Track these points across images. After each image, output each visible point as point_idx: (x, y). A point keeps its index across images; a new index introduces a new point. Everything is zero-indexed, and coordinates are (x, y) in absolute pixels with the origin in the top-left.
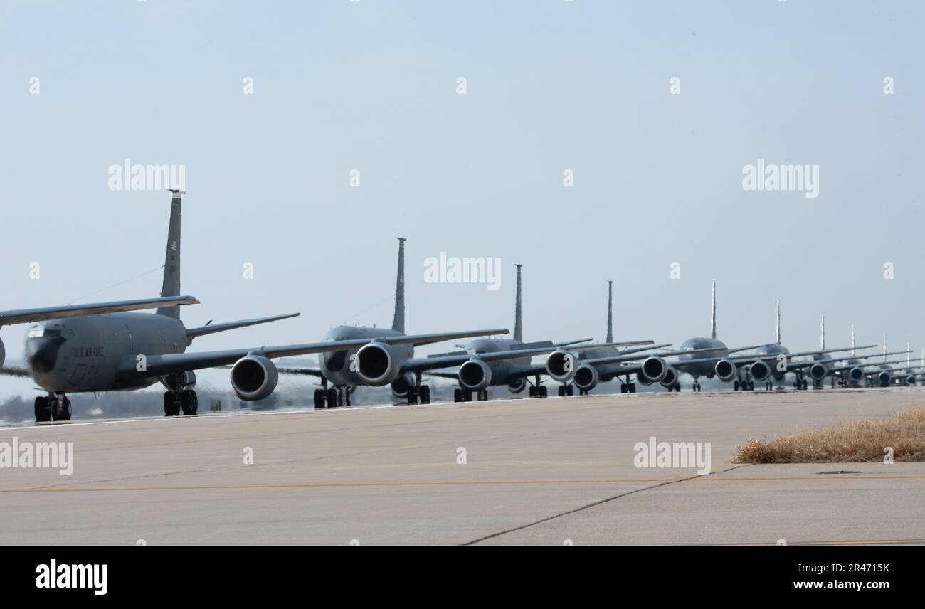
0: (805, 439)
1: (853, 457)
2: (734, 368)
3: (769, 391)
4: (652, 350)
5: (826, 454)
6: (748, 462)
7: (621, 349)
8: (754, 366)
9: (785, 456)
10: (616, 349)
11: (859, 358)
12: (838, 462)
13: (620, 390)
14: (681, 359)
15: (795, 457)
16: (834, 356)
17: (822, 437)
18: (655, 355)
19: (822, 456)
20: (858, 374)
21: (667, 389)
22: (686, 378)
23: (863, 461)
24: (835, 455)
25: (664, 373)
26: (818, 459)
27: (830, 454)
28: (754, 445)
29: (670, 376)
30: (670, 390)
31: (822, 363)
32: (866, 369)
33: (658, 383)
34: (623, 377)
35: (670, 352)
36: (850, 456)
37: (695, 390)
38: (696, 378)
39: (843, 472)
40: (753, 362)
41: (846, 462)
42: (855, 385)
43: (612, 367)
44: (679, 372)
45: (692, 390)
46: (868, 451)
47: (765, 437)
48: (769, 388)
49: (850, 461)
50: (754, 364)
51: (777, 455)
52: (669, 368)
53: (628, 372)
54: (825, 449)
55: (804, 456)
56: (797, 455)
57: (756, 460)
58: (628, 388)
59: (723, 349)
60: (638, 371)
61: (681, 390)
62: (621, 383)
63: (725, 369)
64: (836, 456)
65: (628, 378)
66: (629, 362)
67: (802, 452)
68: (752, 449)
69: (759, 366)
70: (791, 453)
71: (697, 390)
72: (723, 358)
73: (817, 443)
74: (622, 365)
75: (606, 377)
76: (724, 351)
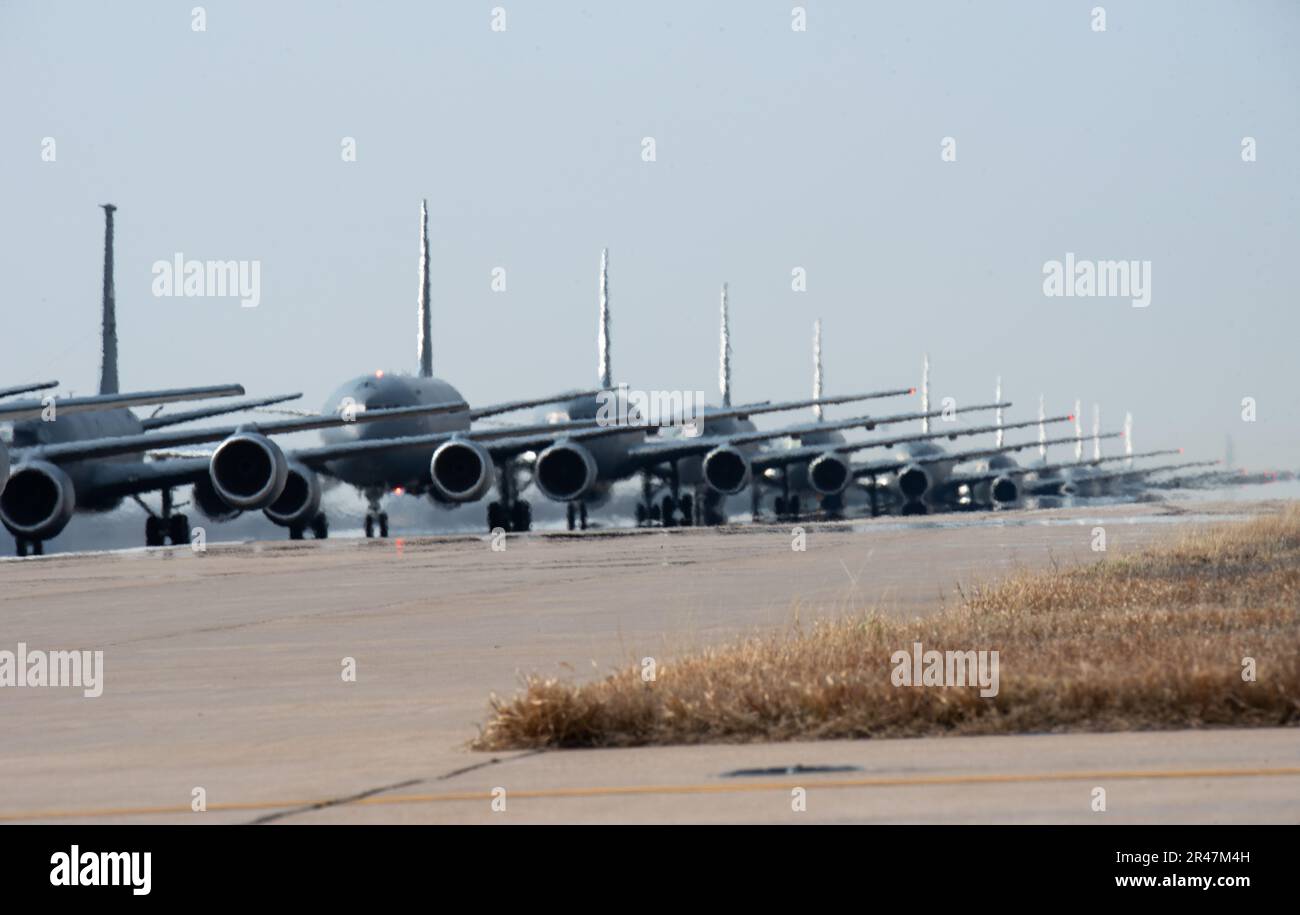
0: (691, 672)
1: (831, 724)
2: (486, 463)
3: (578, 531)
4: (240, 413)
5: (752, 717)
6: (522, 746)
7: (143, 413)
8: (546, 460)
9: (632, 724)
10: (130, 415)
11: (841, 428)
12: (787, 738)
13: (144, 538)
14: (330, 440)
15: (662, 727)
16: (763, 424)
17: (742, 667)
18: (246, 429)
19: (739, 722)
20: (833, 474)
21: (287, 531)
22: (343, 499)
23: (861, 735)
24: (777, 719)
25: (276, 482)
26: (729, 732)
27: (765, 716)
28: (540, 696)
29: (296, 490)
30: (296, 534)
31: (733, 443)
32: (857, 458)
33: (259, 513)
34: (154, 499)
35: (294, 418)
36: (825, 719)
37: (369, 533)
38: (374, 497)
39: (800, 769)
40: (550, 443)
41: (812, 739)
42: (833, 509)
43: (115, 468)
44: (321, 479)
45: (361, 533)
46: (875, 705)
47: (573, 669)
48: (578, 522)
49: (824, 737)
50: (545, 453)
51: (607, 722)
52: (292, 466)
53: (167, 482)
54: (751, 703)
55: (687, 724)
56: (669, 722)
57: (545, 738)
58: (167, 530)
59: (453, 409)
60: (195, 475)
61: (332, 534)
62: (147, 516)
63: (460, 469)
64: (783, 722)
65: (167, 501)
66: (173, 451)
67: (682, 714)
68: (533, 707)
69: (562, 455)
70: (649, 715)
71: (377, 531)
72: (454, 434)
73: (726, 683)
74: (148, 459)
75: (100, 497)
76: (460, 414)
